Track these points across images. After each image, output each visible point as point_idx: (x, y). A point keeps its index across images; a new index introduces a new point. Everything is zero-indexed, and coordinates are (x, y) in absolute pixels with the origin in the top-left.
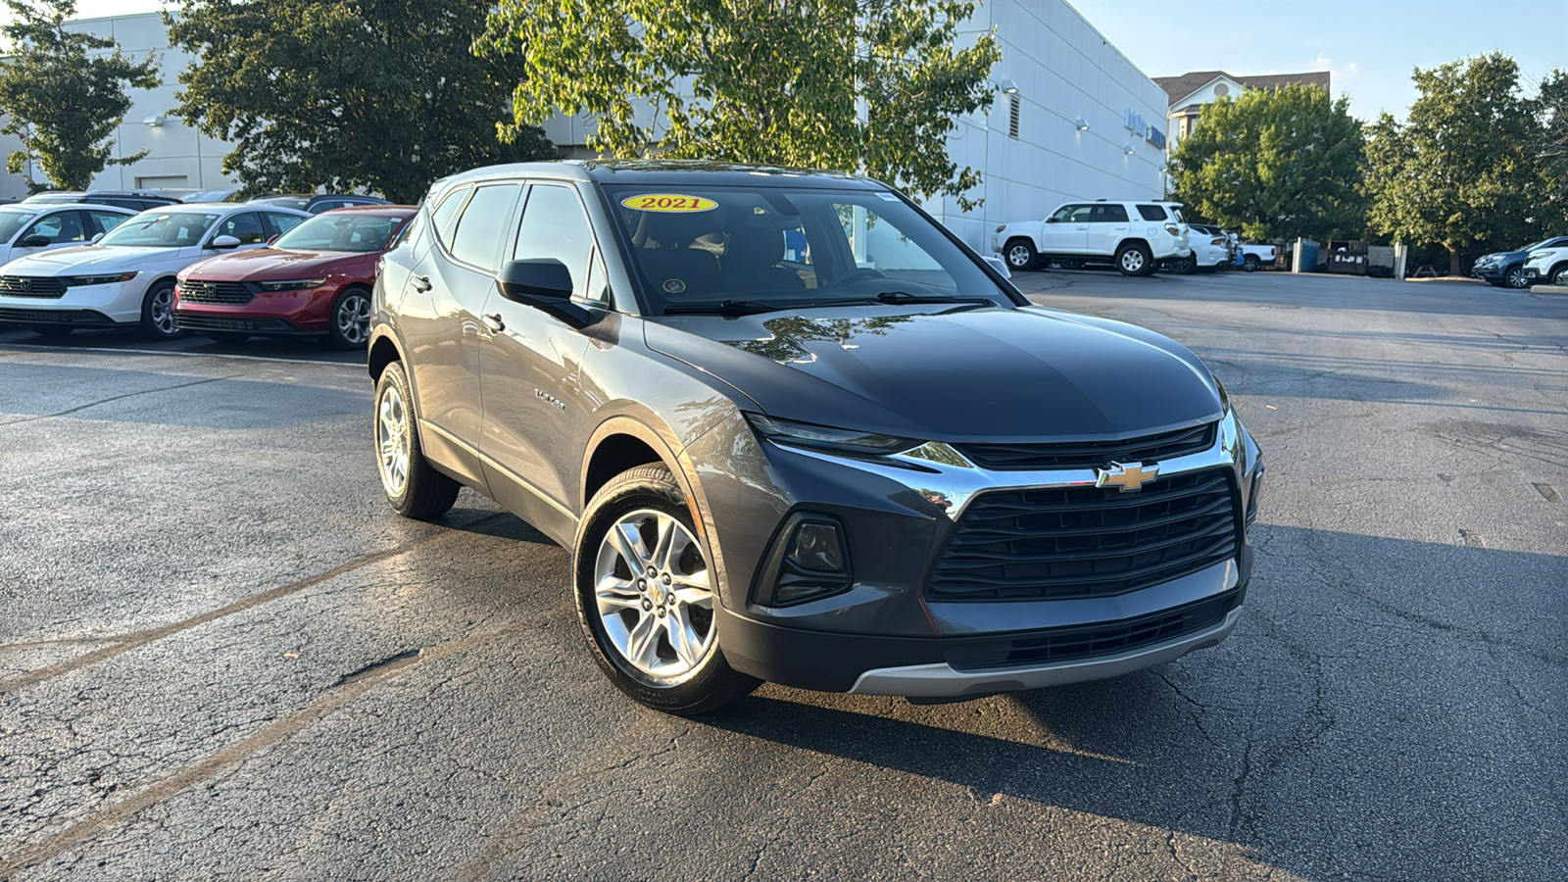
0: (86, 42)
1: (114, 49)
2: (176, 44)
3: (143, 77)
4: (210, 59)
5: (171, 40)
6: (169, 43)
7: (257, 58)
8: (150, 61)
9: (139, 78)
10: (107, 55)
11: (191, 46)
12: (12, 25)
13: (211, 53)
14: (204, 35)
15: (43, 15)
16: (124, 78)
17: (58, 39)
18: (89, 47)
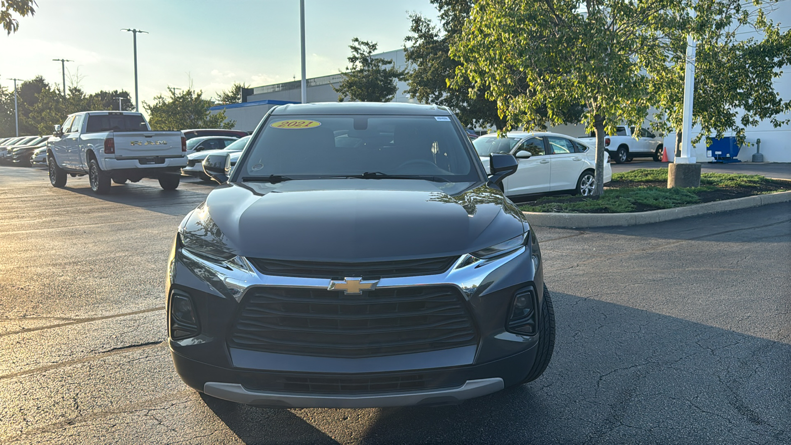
0: (381, 62)
1: (392, 65)
2: (408, 61)
3: (403, 76)
4: (421, 66)
5: (406, 59)
6: (405, 60)
7: (438, 65)
8: (406, 69)
9: (401, 77)
10: (388, 67)
11: (415, 60)
12: (352, 57)
13: (422, 63)
14: (419, 56)
15: (364, 51)
16: (395, 77)
17: (369, 61)
18: (382, 64)
